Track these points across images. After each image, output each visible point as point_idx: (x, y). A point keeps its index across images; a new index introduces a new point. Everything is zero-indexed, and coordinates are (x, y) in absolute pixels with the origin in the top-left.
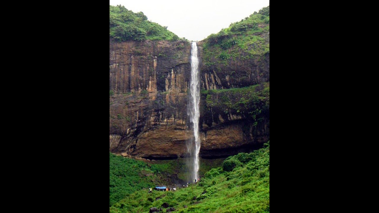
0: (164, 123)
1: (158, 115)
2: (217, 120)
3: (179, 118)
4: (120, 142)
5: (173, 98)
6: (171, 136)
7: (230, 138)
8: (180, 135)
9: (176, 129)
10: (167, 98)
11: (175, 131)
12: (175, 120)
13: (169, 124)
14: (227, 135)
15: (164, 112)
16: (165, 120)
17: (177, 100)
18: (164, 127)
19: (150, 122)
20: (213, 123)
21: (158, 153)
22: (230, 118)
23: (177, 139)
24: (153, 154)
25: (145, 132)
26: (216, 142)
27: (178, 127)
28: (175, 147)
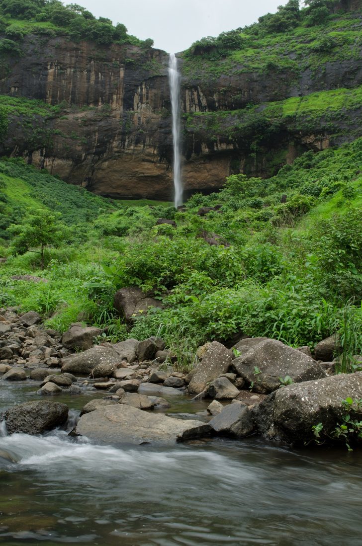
0: (130, 151)
1: (123, 140)
2: (198, 150)
3: (150, 146)
4: (72, 171)
5: (143, 120)
6: (137, 170)
7: (213, 175)
8: (148, 169)
9: (144, 160)
10: (136, 118)
11: (143, 163)
12: (144, 147)
13: (136, 152)
14: (208, 172)
15: (131, 137)
16: (132, 147)
17: (148, 122)
18: (129, 157)
19: (112, 148)
20: (193, 155)
21: (119, 191)
22: (218, 148)
23: (144, 174)
24: (112, 191)
25: (105, 160)
26: (192, 180)
27: (147, 158)
28: (139, 185)
